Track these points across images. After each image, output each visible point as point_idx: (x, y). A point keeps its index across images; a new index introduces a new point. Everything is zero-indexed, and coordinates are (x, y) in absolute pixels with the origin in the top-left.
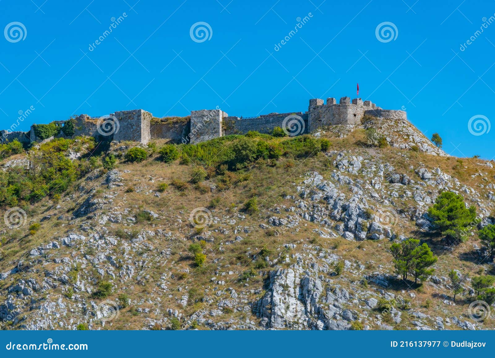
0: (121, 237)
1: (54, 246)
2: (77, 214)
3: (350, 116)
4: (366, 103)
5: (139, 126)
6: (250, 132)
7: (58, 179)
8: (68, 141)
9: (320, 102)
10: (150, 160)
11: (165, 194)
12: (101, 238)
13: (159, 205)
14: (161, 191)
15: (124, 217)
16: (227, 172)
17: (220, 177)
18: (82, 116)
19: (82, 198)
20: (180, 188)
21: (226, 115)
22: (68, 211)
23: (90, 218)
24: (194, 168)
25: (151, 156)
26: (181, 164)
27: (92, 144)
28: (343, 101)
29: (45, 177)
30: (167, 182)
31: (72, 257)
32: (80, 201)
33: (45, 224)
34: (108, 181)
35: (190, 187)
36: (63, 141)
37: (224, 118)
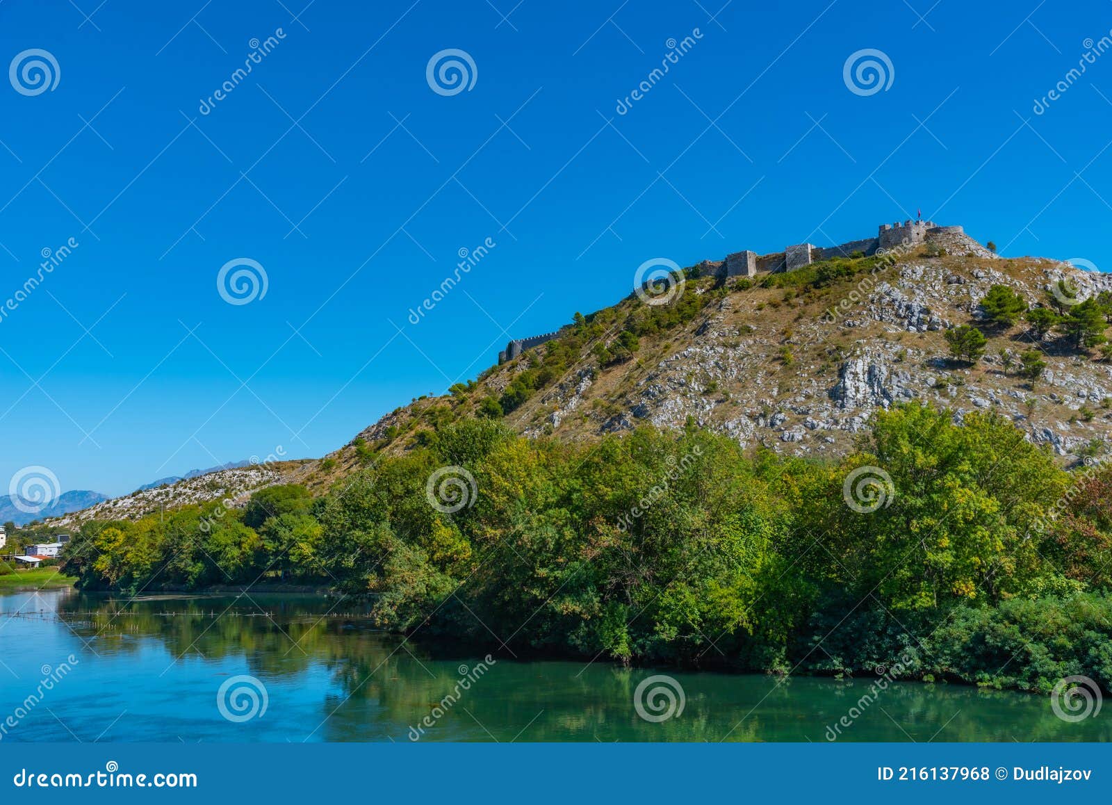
0: (726, 347)
1: (677, 358)
2: (698, 334)
3: (914, 235)
4: (928, 224)
5: (746, 263)
6: (833, 258)
7: (688, 310)
8: (696, 281)
9: (888, 227)
10: (754, 287)
11: (763, 312)
12: (711, 349)
13: (757, 320)
14: (760, 309)
15: (730, 331)
16: (813, 290)
17: (807, 294)
18: (705, 262)
19: (700, 321)
20: (775, 306)
21: (814, 247)
22: (692, 332)
23: (704, 335)
24: (787, 289)
25: (755, 285)
26: (778, 288)
27: (714, 282)
28: (907, 224)
29: (678, 310)
30: (765, 302)
31: (689, 365)
32: (701, 324)
33: (677, 343)
34: (721, 306)
35: (783, 304)
36: (692, 281)
37: (812, 250)
